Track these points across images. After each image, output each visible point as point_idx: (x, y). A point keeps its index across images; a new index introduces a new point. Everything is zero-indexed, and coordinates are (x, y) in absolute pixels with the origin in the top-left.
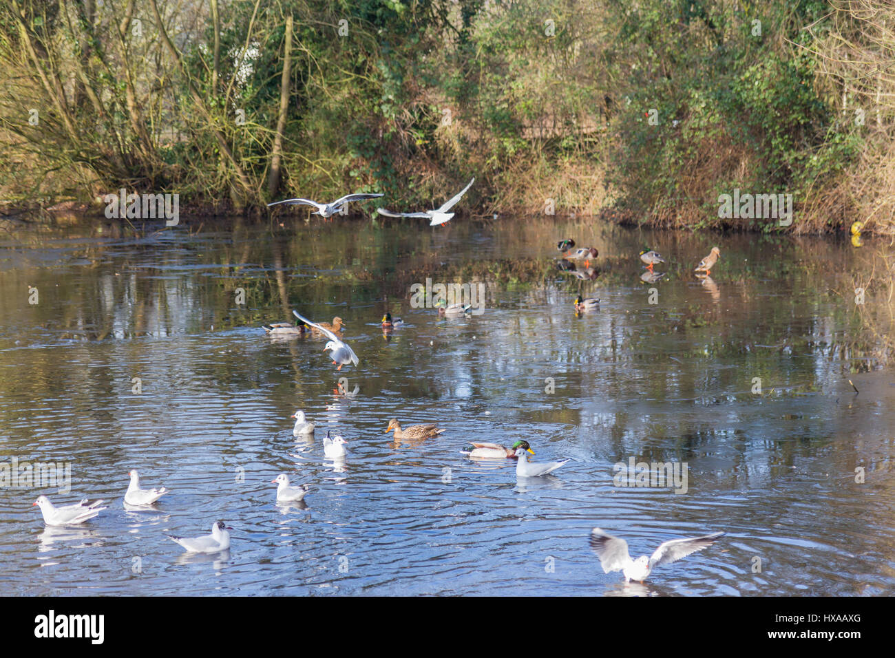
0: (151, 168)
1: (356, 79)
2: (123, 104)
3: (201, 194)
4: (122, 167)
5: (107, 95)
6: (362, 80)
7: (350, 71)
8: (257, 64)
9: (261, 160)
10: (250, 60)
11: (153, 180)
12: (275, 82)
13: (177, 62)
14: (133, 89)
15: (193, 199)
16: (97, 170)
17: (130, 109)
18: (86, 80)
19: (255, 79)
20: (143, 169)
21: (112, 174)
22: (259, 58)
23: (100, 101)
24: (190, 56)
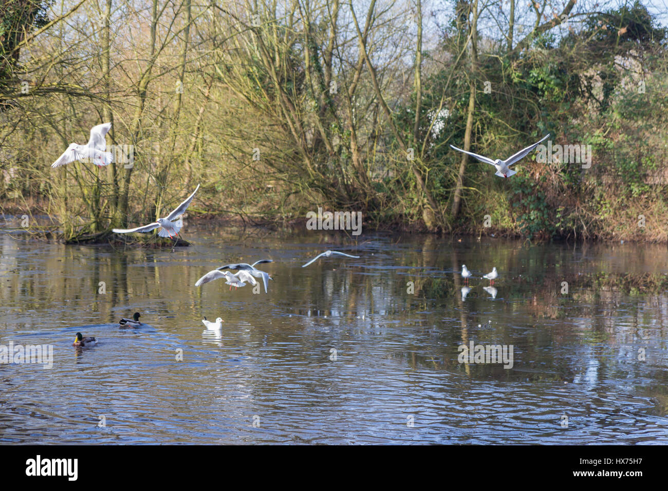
0: (365, 194)
1: (521, 135)
2: (348, 148)
3: (401, 216)
4: (344, 193)
5: (336, 141)
6: (525, 136)
7: (517, 129)
8: (447, 121)
9: (447, 192)
10: (442, 118)
11: (367, 205)
12: (460, 134)
13: (389, 117)
14: (355, 137)
15: (395, 219)
16: (326, 194)
17: (352, 151)
18: (322, 130)
19: (445, 131)
20: (359, 195)
21: (337, 198)
22: (449, 117)
23: (330, 144)
24: (398, 113)
